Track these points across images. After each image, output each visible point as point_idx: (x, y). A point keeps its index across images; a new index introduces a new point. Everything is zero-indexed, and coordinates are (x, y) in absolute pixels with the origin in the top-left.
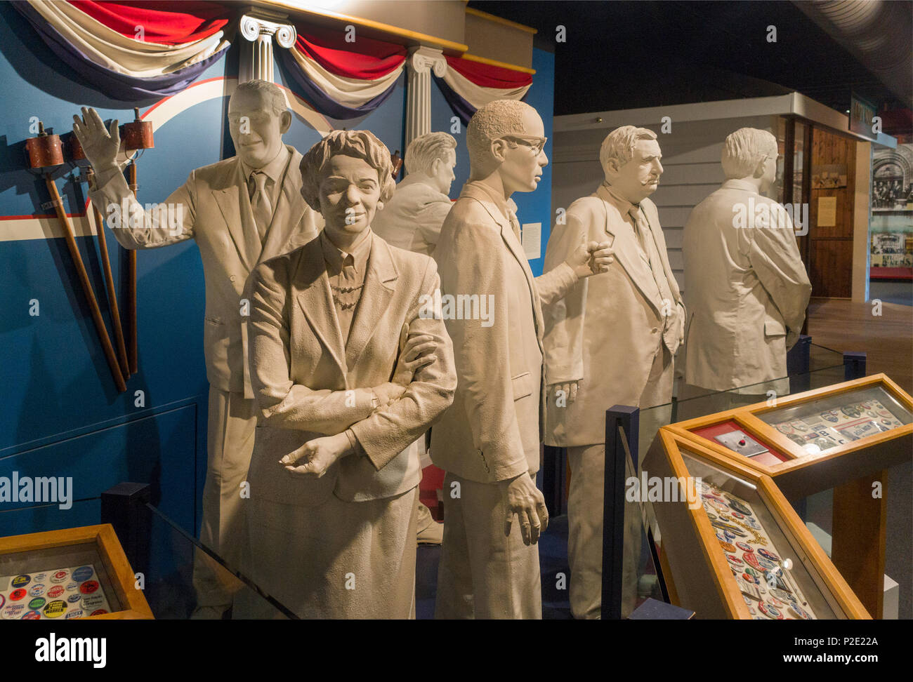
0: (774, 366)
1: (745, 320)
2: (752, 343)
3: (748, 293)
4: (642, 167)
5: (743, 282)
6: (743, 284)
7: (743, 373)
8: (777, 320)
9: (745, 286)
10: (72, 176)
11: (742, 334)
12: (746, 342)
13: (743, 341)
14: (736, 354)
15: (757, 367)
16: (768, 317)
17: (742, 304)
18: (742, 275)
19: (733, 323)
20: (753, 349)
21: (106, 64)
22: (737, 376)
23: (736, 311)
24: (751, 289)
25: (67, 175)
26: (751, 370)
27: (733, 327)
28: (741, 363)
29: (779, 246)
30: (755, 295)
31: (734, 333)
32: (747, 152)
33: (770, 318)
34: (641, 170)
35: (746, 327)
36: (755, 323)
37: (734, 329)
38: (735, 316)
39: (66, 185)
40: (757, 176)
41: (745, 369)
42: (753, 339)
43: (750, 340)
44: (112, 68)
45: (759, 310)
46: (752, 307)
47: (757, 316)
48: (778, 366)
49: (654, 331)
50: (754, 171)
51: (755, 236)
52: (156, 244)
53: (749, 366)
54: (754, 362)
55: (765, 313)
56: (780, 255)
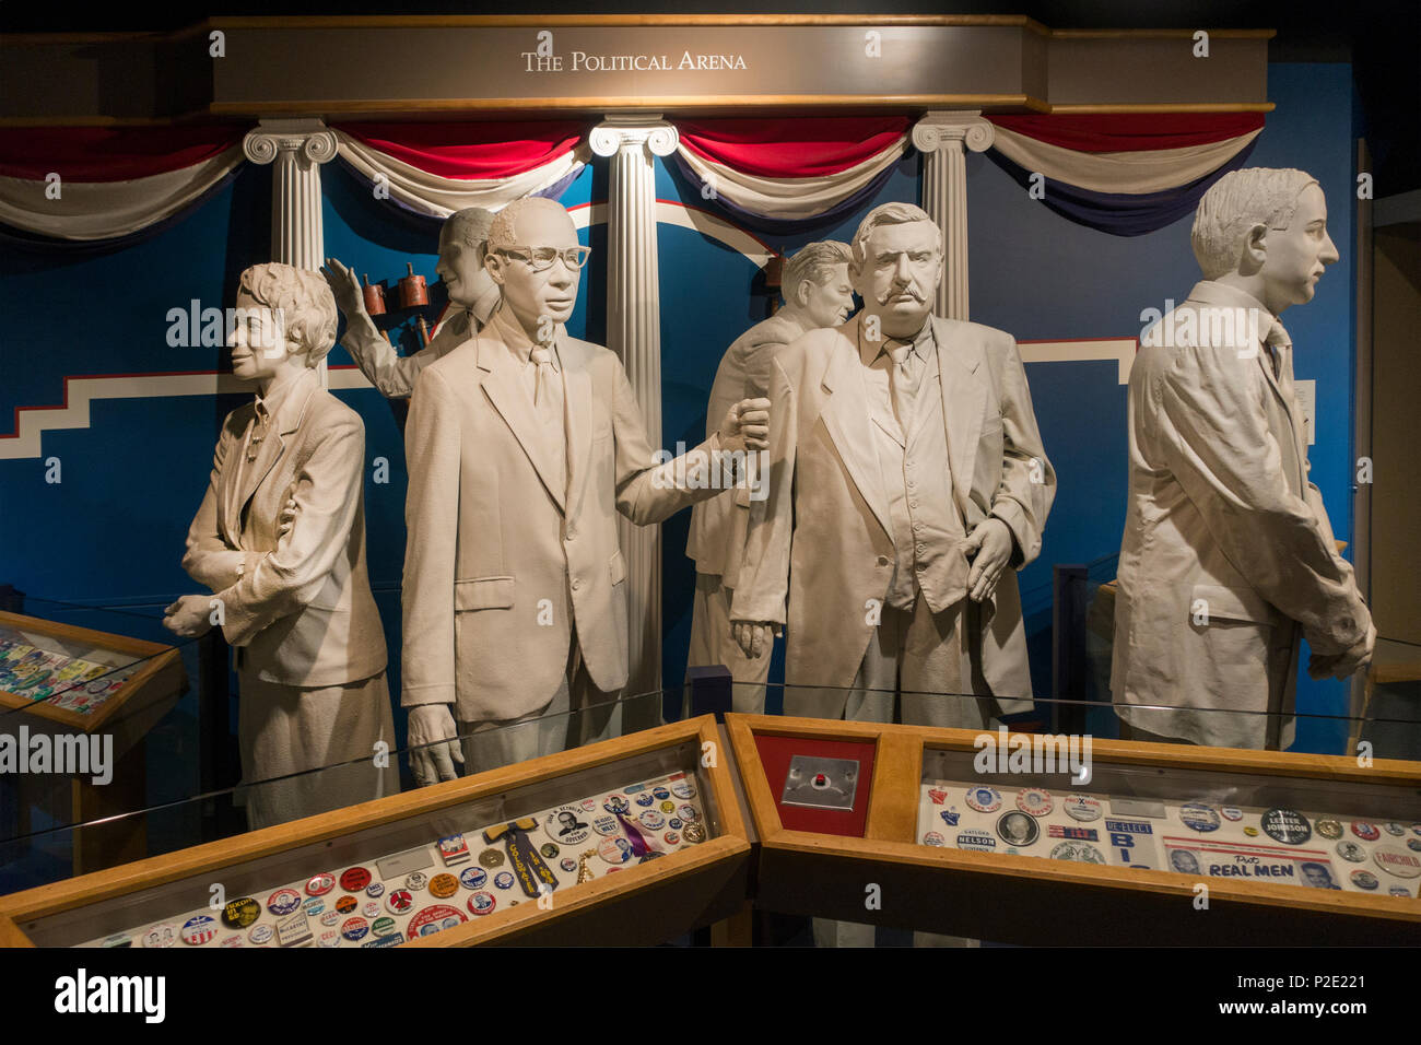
0: (1212, 684)
1: (1150, 575)
2: (1161, 625)
3: (1161, 520)
4: (878, 272)
5: (1154, 494)
6: (1153, 498)
7: (1144, 686)
8: (1227, 584)
9: (1159, 503)
10: (408, 325)
11: (1142, 603)
12: (1148, 621)
13: (1143, 617)
14: (1131, 643)
15: (1169, 677)
16: (1204, 575)
17: (1150, 541)
18: (1153, 481)
19: (1132, 578)
20: (1163, 639)
21: (428, 210)
22: (1133, 688)
23: (1139, 554)
24: (1167, 510)
25: (402, 325)
26: (1157, 681)
27: (1130, 586)
28: (1139, 664)
29: (1204, 421)
30: (1175, 523)
31: (1129, 598)
32: (1215, 221)
33: (1212, 579)
34: (878, 278)
35: (1152, 590)
36: (1172, 584)
37: (1131, 589)
38: (1137, 564)
39: (402, 334)
40: (1248, 268)
41: (1146, 677)
42: (1165, 618)
43: (1159, 618)
44: (436, 213)
45: (1182, 559)
46: (1167, 551)
47: (1175, 571)
48: (1220, 686)
49: (883, 562)
50: (1238, 262)
51: (1164, 398)
52: (401, 393)
53: (1154, 672)
54: (1164, 666)
55: (1198, 565)
56: (1207, 440)
